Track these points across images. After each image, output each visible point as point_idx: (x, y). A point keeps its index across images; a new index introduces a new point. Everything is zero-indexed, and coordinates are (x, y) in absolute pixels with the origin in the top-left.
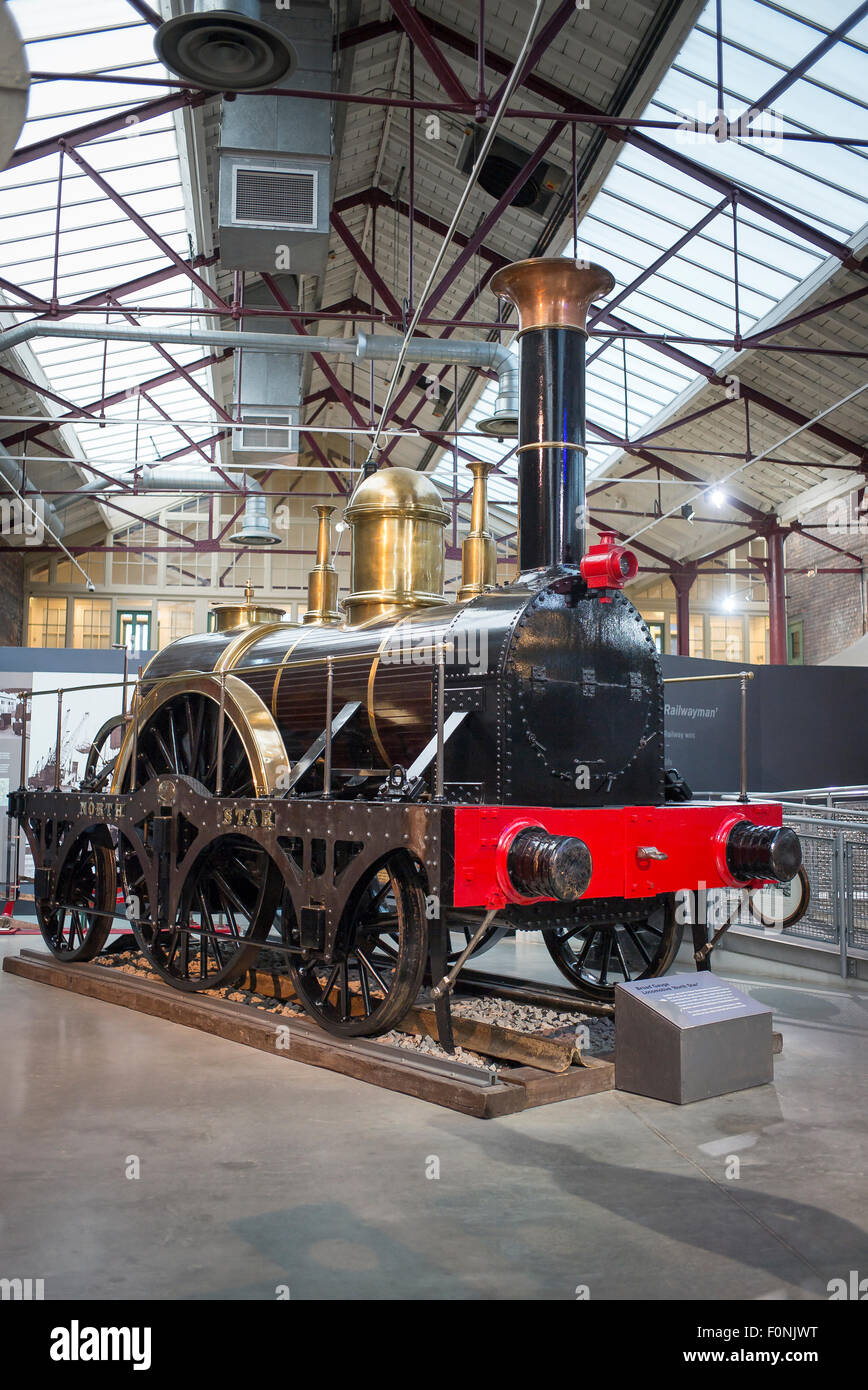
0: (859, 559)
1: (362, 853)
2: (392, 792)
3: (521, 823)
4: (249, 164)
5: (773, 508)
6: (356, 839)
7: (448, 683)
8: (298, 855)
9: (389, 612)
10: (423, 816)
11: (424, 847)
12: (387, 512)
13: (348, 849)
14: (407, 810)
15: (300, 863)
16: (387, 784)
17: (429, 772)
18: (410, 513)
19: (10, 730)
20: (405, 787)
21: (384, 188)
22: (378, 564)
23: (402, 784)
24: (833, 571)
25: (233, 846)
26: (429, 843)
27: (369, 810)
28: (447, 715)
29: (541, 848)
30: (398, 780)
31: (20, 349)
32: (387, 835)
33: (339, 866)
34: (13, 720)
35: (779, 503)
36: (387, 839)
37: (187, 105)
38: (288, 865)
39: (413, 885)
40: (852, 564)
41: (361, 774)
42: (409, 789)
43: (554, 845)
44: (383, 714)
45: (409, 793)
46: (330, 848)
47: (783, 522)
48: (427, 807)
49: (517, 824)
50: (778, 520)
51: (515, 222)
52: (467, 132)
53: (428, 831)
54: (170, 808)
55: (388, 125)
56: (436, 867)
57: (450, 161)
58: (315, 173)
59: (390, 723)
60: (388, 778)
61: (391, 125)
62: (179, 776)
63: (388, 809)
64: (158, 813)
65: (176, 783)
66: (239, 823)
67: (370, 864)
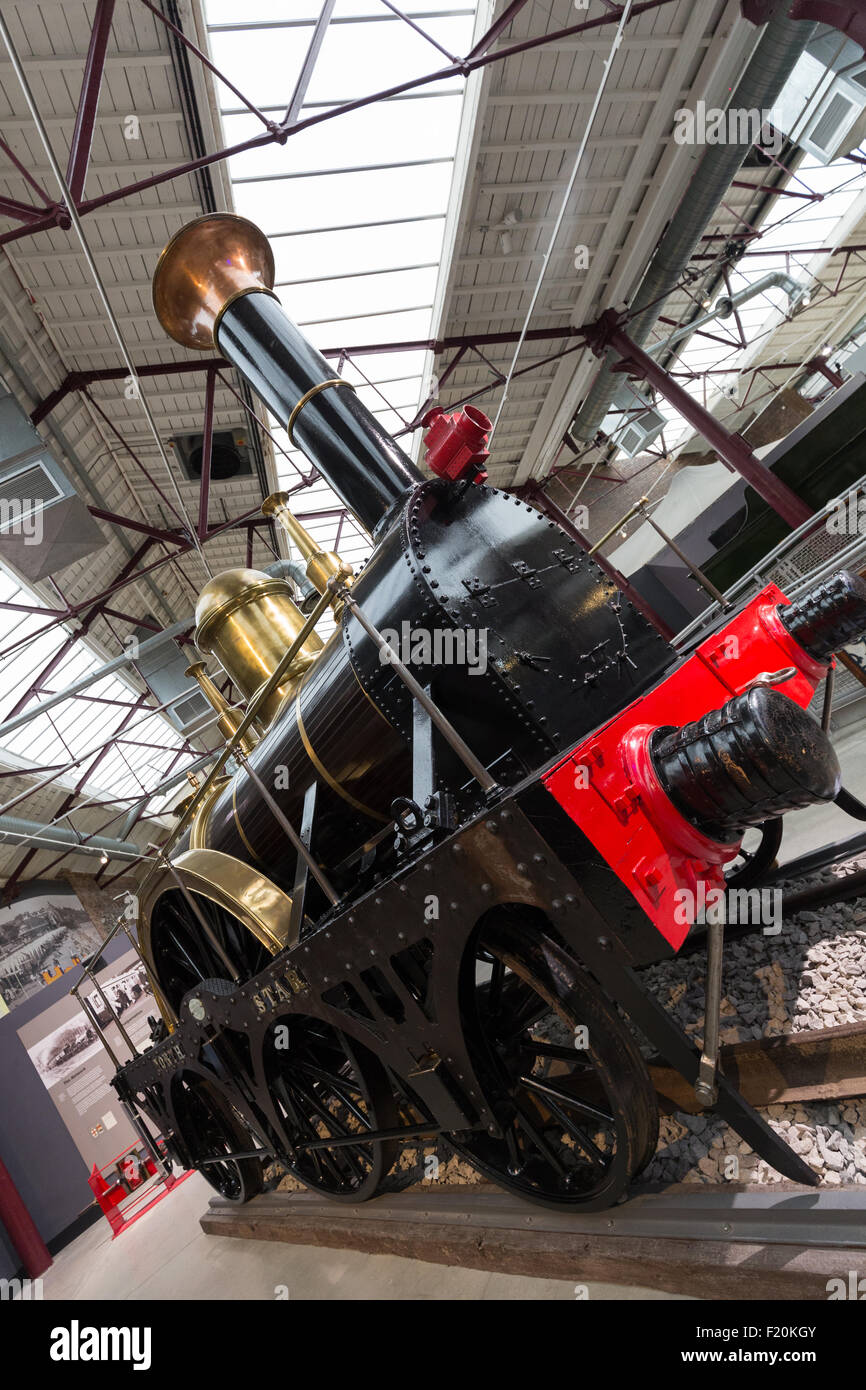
1: (437, 951)
2: (414, 840)
6: (414, 939)
8: (357, 1004)
10: (491, 838)
11: (528, 884)
14: (456, 847)
15: (366, 1014)
16: (400, 835)
20: (427, 820)
23: (419, 819)
26: (532, 872)
27: (402, 888)
30: (409, 817)
32: (453, 906)
34: (142, 986)
36: (460, 911)
38: (359, 1025)
41: (366, 850)
42: (433, 819)
44: (343, 776)
45: (438, 823)
46: (389, 973)
51: (242, 492)
52: (172, 446)
53: (515, 854)
54: (211, 1025)
55: (128, 482)
56: (576, 900)
57: (180, 479)
58: (40, 462)
59: (355, 780)
60: (396, 827)
61: (132, 482)
62: (205, 984)
63: (427, 867)
64: (205, 1036)
65: (197, 997)
66: (273, 1003)
67: (458, 963)
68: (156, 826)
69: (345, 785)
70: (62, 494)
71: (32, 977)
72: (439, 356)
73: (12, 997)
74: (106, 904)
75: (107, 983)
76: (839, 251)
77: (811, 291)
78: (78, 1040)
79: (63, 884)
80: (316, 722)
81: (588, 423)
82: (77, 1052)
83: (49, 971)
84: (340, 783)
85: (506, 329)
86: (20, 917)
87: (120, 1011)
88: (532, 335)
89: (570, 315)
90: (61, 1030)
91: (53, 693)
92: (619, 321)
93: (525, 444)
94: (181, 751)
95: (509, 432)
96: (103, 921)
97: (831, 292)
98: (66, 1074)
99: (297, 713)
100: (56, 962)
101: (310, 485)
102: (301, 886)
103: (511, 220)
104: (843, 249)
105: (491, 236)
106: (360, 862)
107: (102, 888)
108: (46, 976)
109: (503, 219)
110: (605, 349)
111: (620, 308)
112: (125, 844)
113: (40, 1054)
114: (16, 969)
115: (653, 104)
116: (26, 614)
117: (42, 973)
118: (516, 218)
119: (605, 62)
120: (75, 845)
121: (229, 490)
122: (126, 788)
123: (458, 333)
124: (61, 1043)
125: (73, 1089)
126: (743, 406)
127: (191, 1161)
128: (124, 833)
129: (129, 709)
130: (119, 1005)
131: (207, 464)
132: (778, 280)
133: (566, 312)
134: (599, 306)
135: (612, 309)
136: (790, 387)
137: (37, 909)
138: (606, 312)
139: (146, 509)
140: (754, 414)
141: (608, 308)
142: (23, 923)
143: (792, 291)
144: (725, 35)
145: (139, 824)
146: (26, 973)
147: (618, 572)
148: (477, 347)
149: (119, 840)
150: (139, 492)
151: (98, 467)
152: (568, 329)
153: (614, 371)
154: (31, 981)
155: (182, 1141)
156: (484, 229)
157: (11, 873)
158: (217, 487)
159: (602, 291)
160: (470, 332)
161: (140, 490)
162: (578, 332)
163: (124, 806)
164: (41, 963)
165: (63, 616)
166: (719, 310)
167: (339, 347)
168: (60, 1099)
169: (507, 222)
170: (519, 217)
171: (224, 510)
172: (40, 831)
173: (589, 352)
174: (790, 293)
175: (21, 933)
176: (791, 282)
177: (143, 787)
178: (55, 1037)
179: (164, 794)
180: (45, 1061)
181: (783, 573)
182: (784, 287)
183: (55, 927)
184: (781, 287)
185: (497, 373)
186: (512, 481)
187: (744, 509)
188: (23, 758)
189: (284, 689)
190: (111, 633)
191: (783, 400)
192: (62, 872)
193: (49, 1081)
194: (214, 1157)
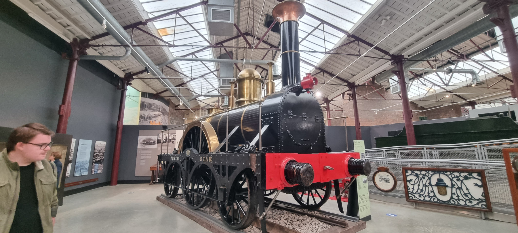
0: (342, 108)
1: (236, 170)
2: (245, 150)
3: (288, 159)
4: (215, 8)
5: (327, 97)
6: (234, 165)
7: (262, 118)
8: (218, 171)
9: (247, 103)
10: (255, 157)
11: (255, 168)
12: (247, 78)
13: (232, 169)
14: (250, 155)
15: (219, 173)
16: (244, 147)
17: (257, 144)
18: (252, 78)
19: (171, 142)
20: (250, 148)
21: (249, 32)
22: (244, 91)
23: (249, 147)
24: (337, 111)
25: (204, 168)
26: (257, 166)
27: (238, 156)
28: (262, 126)
29: (296, 168)
30: (247, 146)
31: (174, 63)
32: (244, 164)
33: (230, 174)
34: (172, 140)
35: (328, 96)
36: (244, 165)
37: (204, 4)
38: (216, 174)
39: (253, 180)
40: (341, 109)
41: (239, 146)
42: (251, 149)
43: (301, 167)
44: (245, 129)
45: (251, 150)
46: (227, 168)
47: (330, 99)
48: (256, 154)
49: (287, 159)
50: (328, 99)
51: (275, 37)
52: (265, 16)
53: (257, 162)
54: (188, 157)
55: (249, 17)
56: (260, 175)
57: (262, 24)
58: (230, 10)
59: (247, 131)
60: (244, 146)
61: (250, 17)
62: (192, 149)
63: (244, 155)
64: (186, 159)
65: (190, 150)
66: (204, 161)
67: (238, 173)
68: (198, 103)
69: (244, 131)
70: (230, 21)
71: (148, 120)
72: (349, 38)
73: (141, 121)
74: (174, 114)
75: (165, 134)
76: (500, 76)
77: (477, 84)
78: (151, 142)
79: (168, 102)
80: (247, 115)
81: (381, 78)
82: (149, 144)
83: (152, 121)
84: (243, 130)
85: (371, 42)
86: (154, 104)
87: (164, 142)
88: (376, 48)
89: (391, 49)
90: (149, 137)
92: (403, 60)
93: (358, 73)
94: (216, 89)
95: (356, 67)
96: (171, 118)
98: (143, 147)
99: (245, 109)
100: (155, 120)
102: (223, 144)
103: (388, 18)
104: (502, 76)
105: (380, 18)
106: (236, 147)
107: (175, 109)
108: (151, 122)
109: (387, 16)
110: (395, 64)
111: (406, 57)
112: (188, 103)
113: (141, 139)
114: (146, 115)
115: (446, 14)
116: (204, 40)
117: (151, 120)
120: (177, 96)
121: (272, 34)
122: (198, 91)
123: (357, 35)
124: (147, 140)
125: (143, 152)
126: (438, 101)
127: (165, 182)
128: (189, 100)
129: (210, 71)
130: (164, 141)
131: (272, 26)
132: (472, 73)
133: (391, 48)
134: (401, 52)
135: (403, 55)
136: (458, 105)
137: (159, 105)
138: (401, 55)
139: (249, 26)
140: (443, 105)
141: (402, 54)
142: (154, 106)
143: (474, 79)
144: (475, 10)
145: (195, 100)
146: (147, 118)
147: (360, 123)
148: (359, 42)
149: (187, 101)
150: (250, 21)
151: (244, 9)
152: (388, 53)
153: (392, 72)
154: (147, 121)
155: (165, 177)
156: (380, 15)
157: (159, 92)
158: (270, 32)
159: (404, 49)
160: (360, 37)
161: (250, 20)
162: (390, 55)
163: (194, 94)
164: (152, 118)
165: (212, 46)
166: (447, 70)
167: (322, 19)
168: (139, 152)
169: (387, 17)
170: (391, 18)
171: (268, 38)
172: (172, 87)
173: (390, 62)
174: (473, 79)
175: (152, 108)
176: (476, 76)
177: (202, 93)
178: (147, 137)
179: (205, 97)
180: (141, 141)
181: (396, 154)
182: (473, 77)
183: (160, 112)
184: (472, 75)
185: (359, 52)
186: (349, 79)
187: (400, 131)
188: (179, 67)
189: (246, 103)
190: (220, 50)
191: (454, 107)
192: (169, 99)
193: (139, 146)
194: (169, 184)
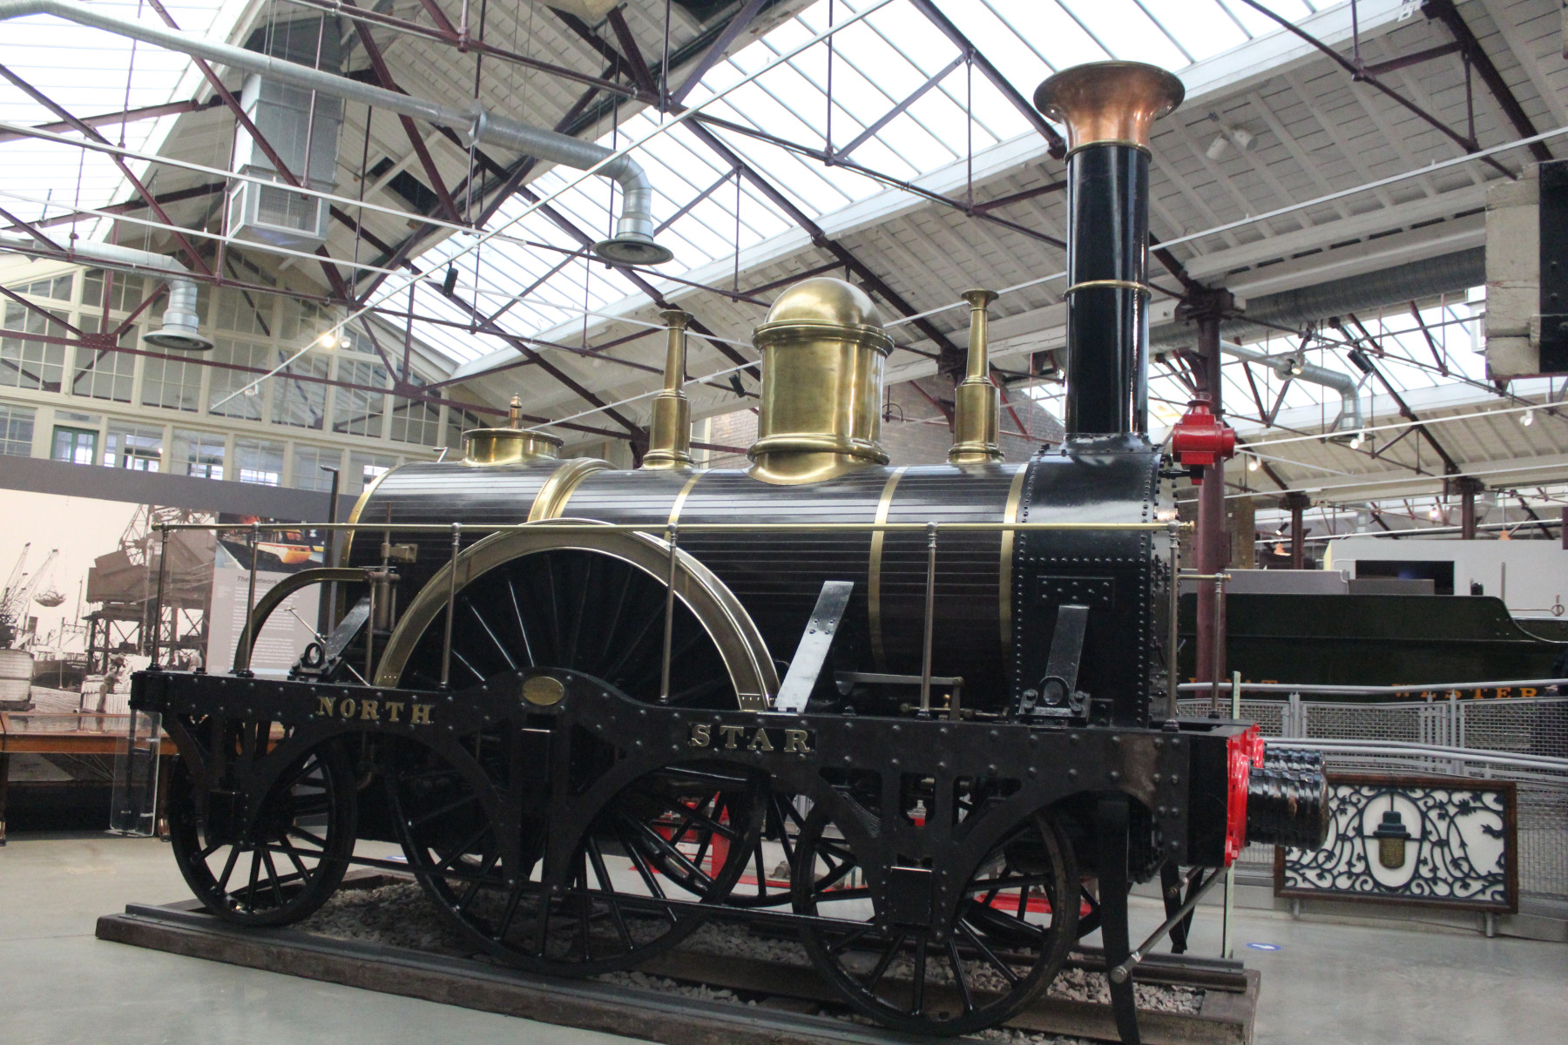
1: (1018, 795)
2: (1045, 712)
6: (1002, 776)
15: (870, 804)
16: (1036, 701)
23: (1064, 702)
28: (1049, 609)
32: (1073, 771)
36: (1072, 777)
48: (1160, 735)
54: (552, 718)
63: (1075, 737)
64: (521, 723)
67: (1033, 809)
72: (1049, 157)
89: (1196, 260)
91: (175, 26)
92: (1226, 312)
97: (1373, 451)
101: (828, 164)
104: (1413, 417)
109: (1237, 128)
110: (1191, 322)
111: (1239, 302)
118: (1249, 145)
119: (1433, 162)
132: (1345, 388)
133: (1195, 253)
134: (1226, 279)
135: (1232, 295)
136: (1253, 499)
138: (1225, 291)
152: (1180, 268)
156: (1213, 117)
159: (1241, 271)
167: (973, 42)
169: (1237, 134)
174: (1340, 413)
176: (1355, 405)
182: (1346, 402)
184: (1343, 399)
191: (1236, 506)
